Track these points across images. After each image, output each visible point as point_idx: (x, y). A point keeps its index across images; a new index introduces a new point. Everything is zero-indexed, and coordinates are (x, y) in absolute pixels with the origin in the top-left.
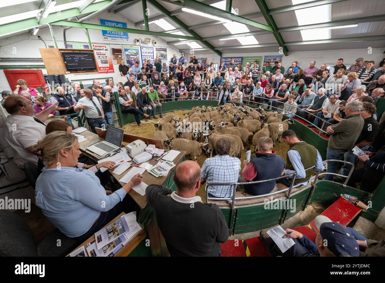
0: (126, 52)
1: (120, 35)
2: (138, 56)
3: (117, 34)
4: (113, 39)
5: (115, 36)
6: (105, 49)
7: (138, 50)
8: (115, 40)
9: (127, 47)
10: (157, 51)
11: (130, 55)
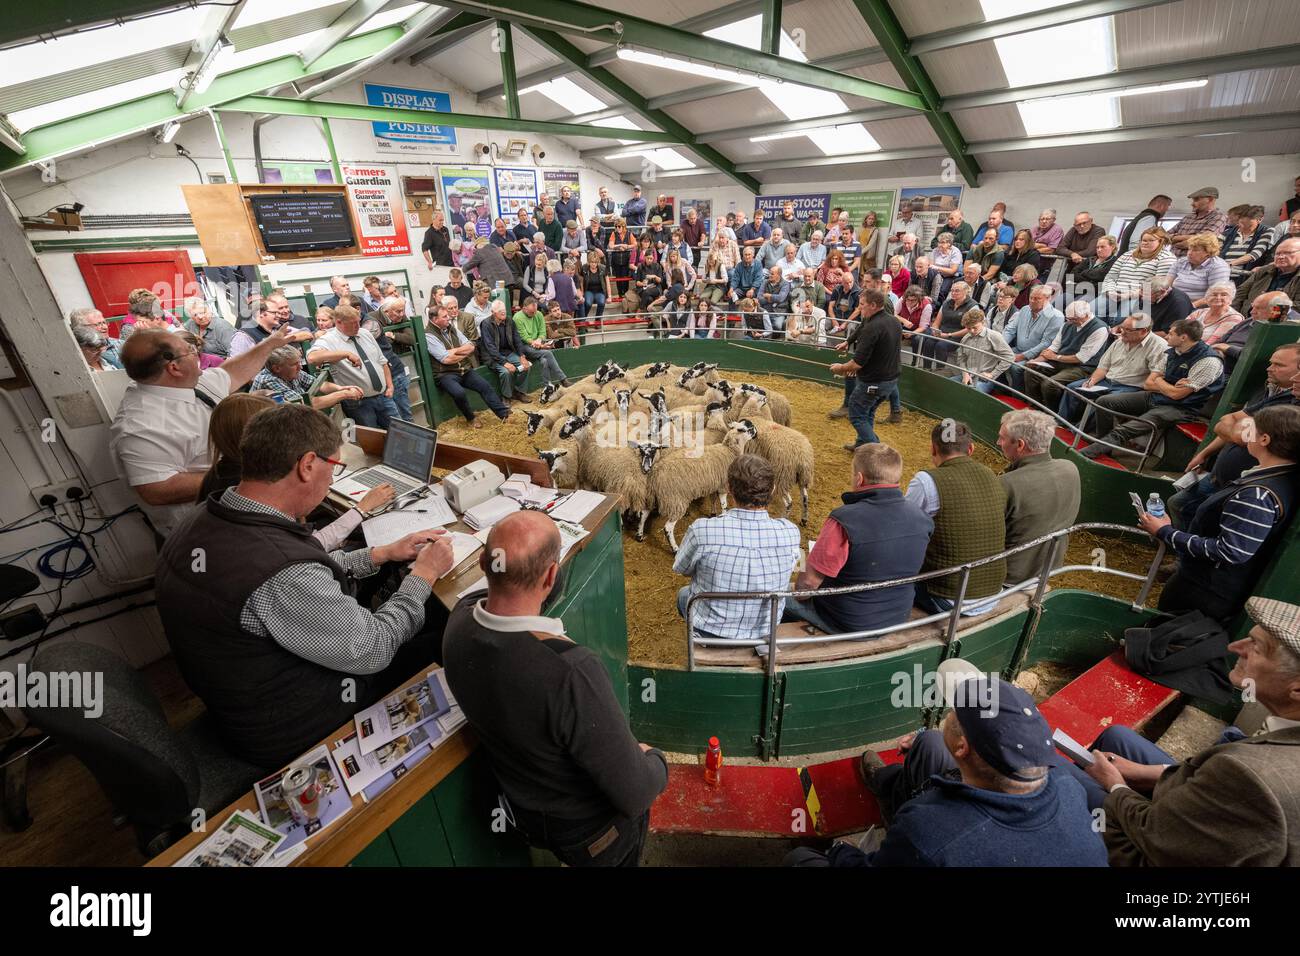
1: (429, 134)
3: (419, 130)
4: (406, 147)
5: (412, 136)
6: (384, 178)
7: (487, 180)
8: (413, 148)
9: (450, 172)
10: (549, 182)
11: (461, 198)
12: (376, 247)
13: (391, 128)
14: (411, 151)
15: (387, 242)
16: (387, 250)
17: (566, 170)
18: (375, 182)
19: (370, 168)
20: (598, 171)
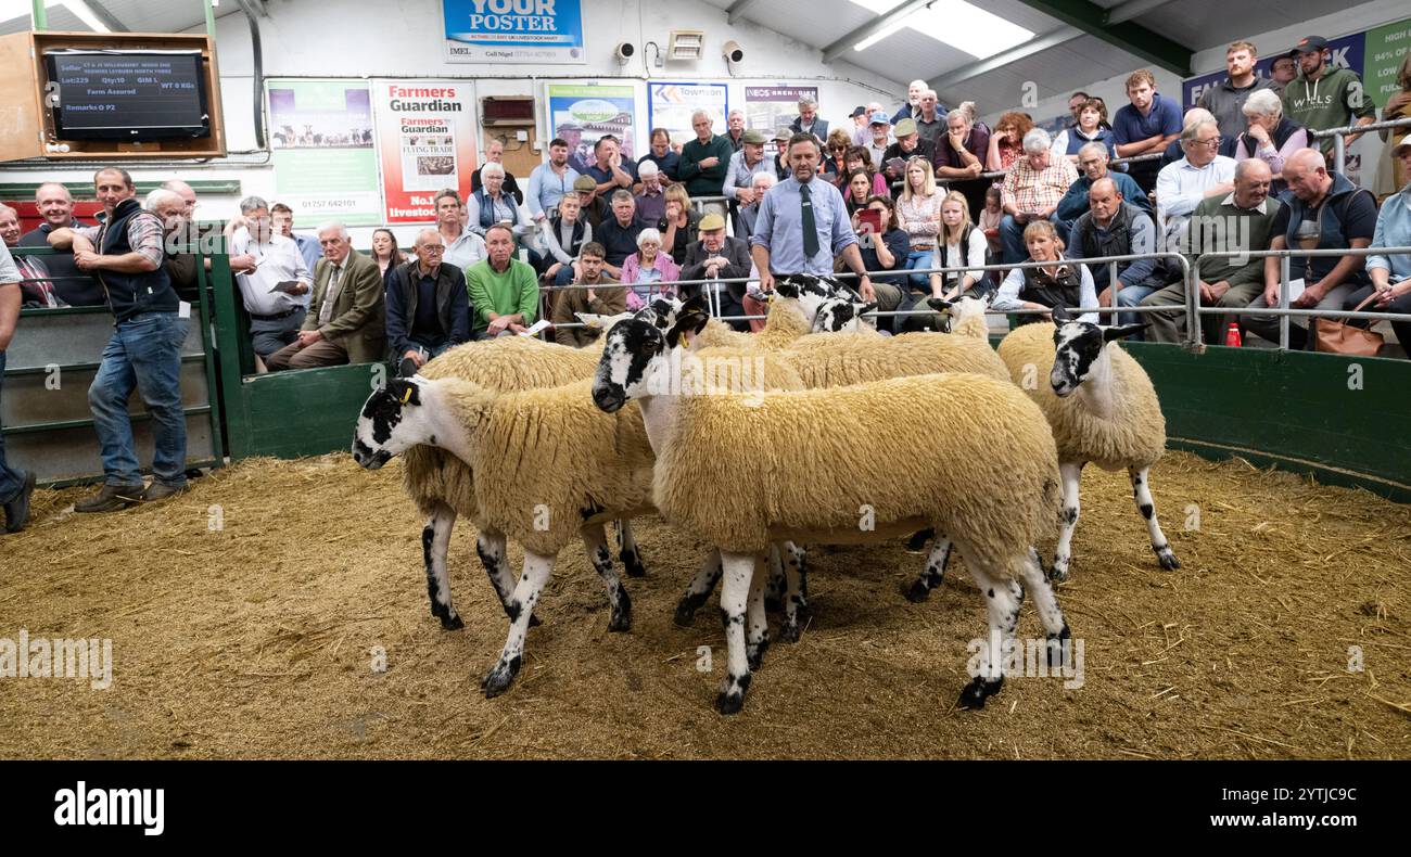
0: (556, 113)
1: (537, 32)
2: (631, 134)
3: (520, 27)
4: (496, 54)
5: (508, 38)
6: (451, 101)
7: (631, 102)
8: (507, 55)
9: (565, 90)
10: (754, 105)
11: (580, 130)
12: (424, 207)
13: (474, 27)
14: (503, 59)
17: (789, 83)
18: (435, 106)
19: (430, 87)
20: (863, 84)
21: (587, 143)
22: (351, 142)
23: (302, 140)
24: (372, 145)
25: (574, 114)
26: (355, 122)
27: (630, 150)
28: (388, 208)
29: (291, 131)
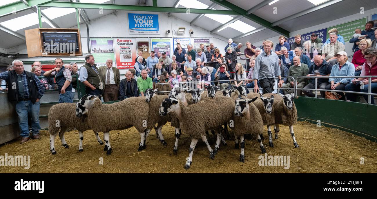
0: (153, 45)
1: (149, 28)
2: (169, 50)
3: (145, 27)
4: (140, 32)
5: (143, 29)
6: (131, 42)
7: (170, 43)
8: (143, 33)
9: (155, 40)
10: (196, 43)
11: (159, 49)
12: (125, 66)
13: (135, 26)
14: (142, 33)
15: (129, 64)
16: (128, 67)
17: (204, 39)
18: (127, 44)
19: (126, 40)
20: (219, 39)
21: (160, 52)
22: (109, 52)
23: (98, 51)
24: (113, 52)
25: (157, 45)
26: (109, 47)
27: (170, 53)
28: (117, 65)
29: (96, 49)
